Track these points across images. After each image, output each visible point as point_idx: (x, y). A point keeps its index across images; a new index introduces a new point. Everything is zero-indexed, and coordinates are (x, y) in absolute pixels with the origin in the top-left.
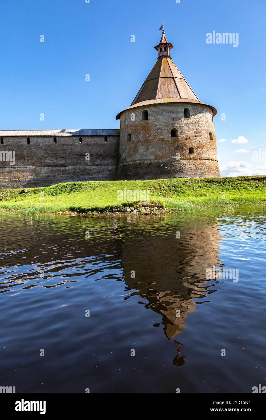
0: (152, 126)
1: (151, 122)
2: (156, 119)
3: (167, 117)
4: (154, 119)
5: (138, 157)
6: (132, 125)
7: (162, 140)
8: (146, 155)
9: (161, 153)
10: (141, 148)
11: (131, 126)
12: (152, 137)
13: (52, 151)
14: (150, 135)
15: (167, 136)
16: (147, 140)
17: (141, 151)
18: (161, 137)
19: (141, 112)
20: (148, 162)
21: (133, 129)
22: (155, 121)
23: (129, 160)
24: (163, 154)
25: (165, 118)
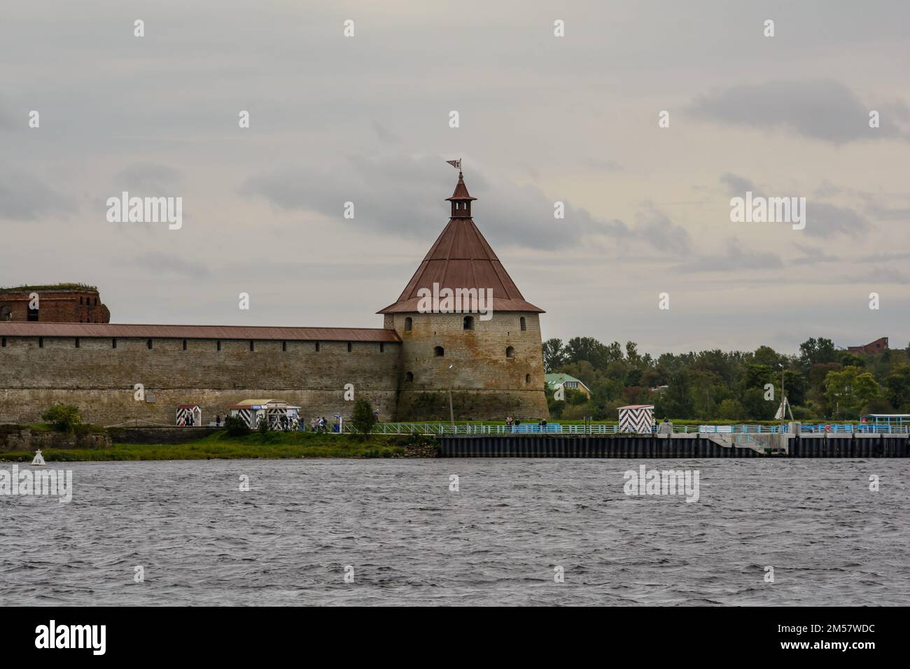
0: (482, 340)
1: (479, 334)
2: (486, 331)
3: (502, 329)
4: (484, 330)
5: (457, 383)
6: (445, 334)
7: (495, 362)
8: (470, 382)
9: (494, 381)
10: (463, 372)
11: (443, 335)
12: (481, 357)
13: (315, 364)
14: (478, 354)
15: (501, 357)
16: (474, 361)
17: (463, 375)
18: (494, 358)
19: (463, 318)
20: (475, 392)
21: (448, 340)
22: (486, 335)
23: (439, 386)
24: (496, 382)
25: (499, 331)
